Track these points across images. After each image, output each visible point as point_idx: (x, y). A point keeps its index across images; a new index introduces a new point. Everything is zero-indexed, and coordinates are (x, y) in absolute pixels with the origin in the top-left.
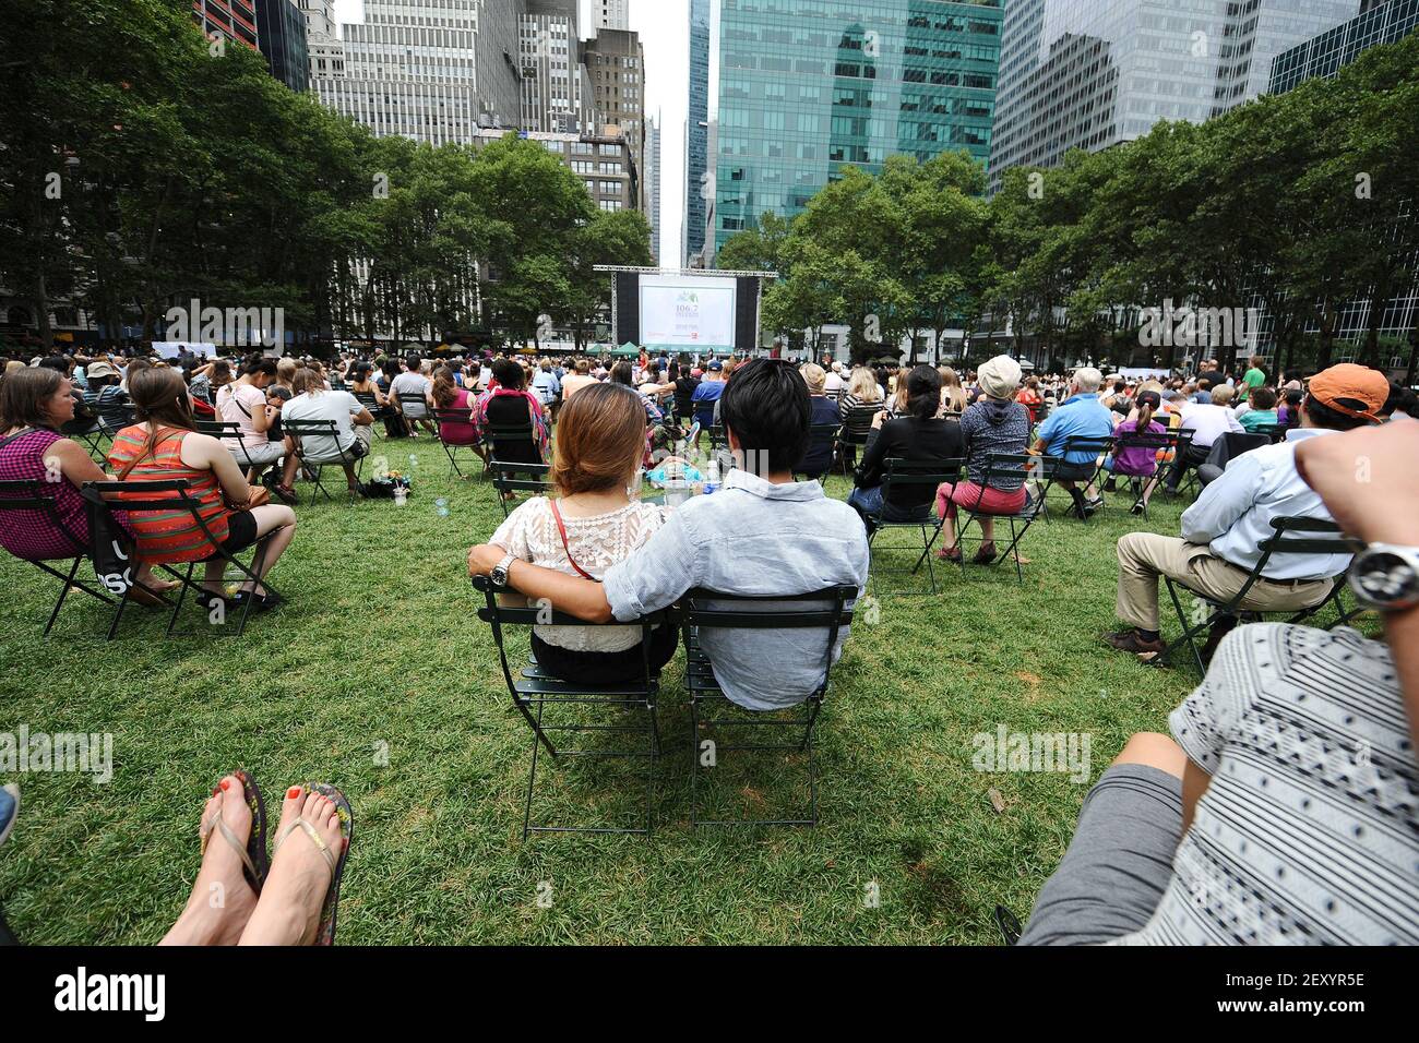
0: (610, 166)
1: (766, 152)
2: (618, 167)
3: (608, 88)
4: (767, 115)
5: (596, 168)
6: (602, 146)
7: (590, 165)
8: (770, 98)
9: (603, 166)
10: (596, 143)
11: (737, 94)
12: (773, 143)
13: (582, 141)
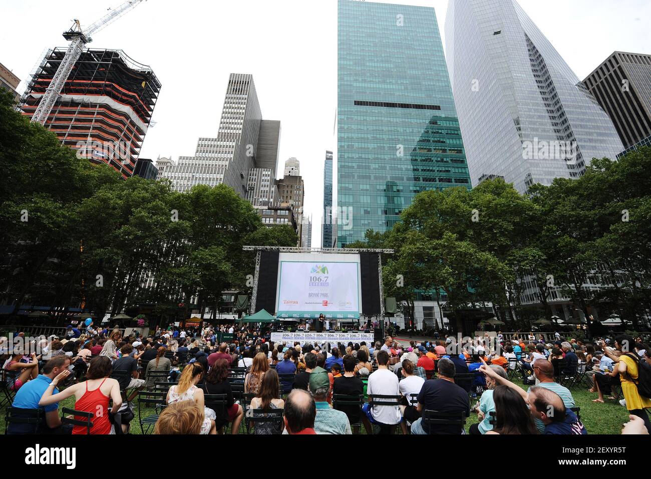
0: (282, 220)
1: (362, 212)
2: (286, 220)
3: (287, 196)
4: (361, 197)
5: (275, 220)
6: (279, 211)
7: (272, 219)
8: (362, 190)
9: (278, 220)
10: (276, 210)
11: (346, 189)
12: (365, 209)
13: (269, 209)
